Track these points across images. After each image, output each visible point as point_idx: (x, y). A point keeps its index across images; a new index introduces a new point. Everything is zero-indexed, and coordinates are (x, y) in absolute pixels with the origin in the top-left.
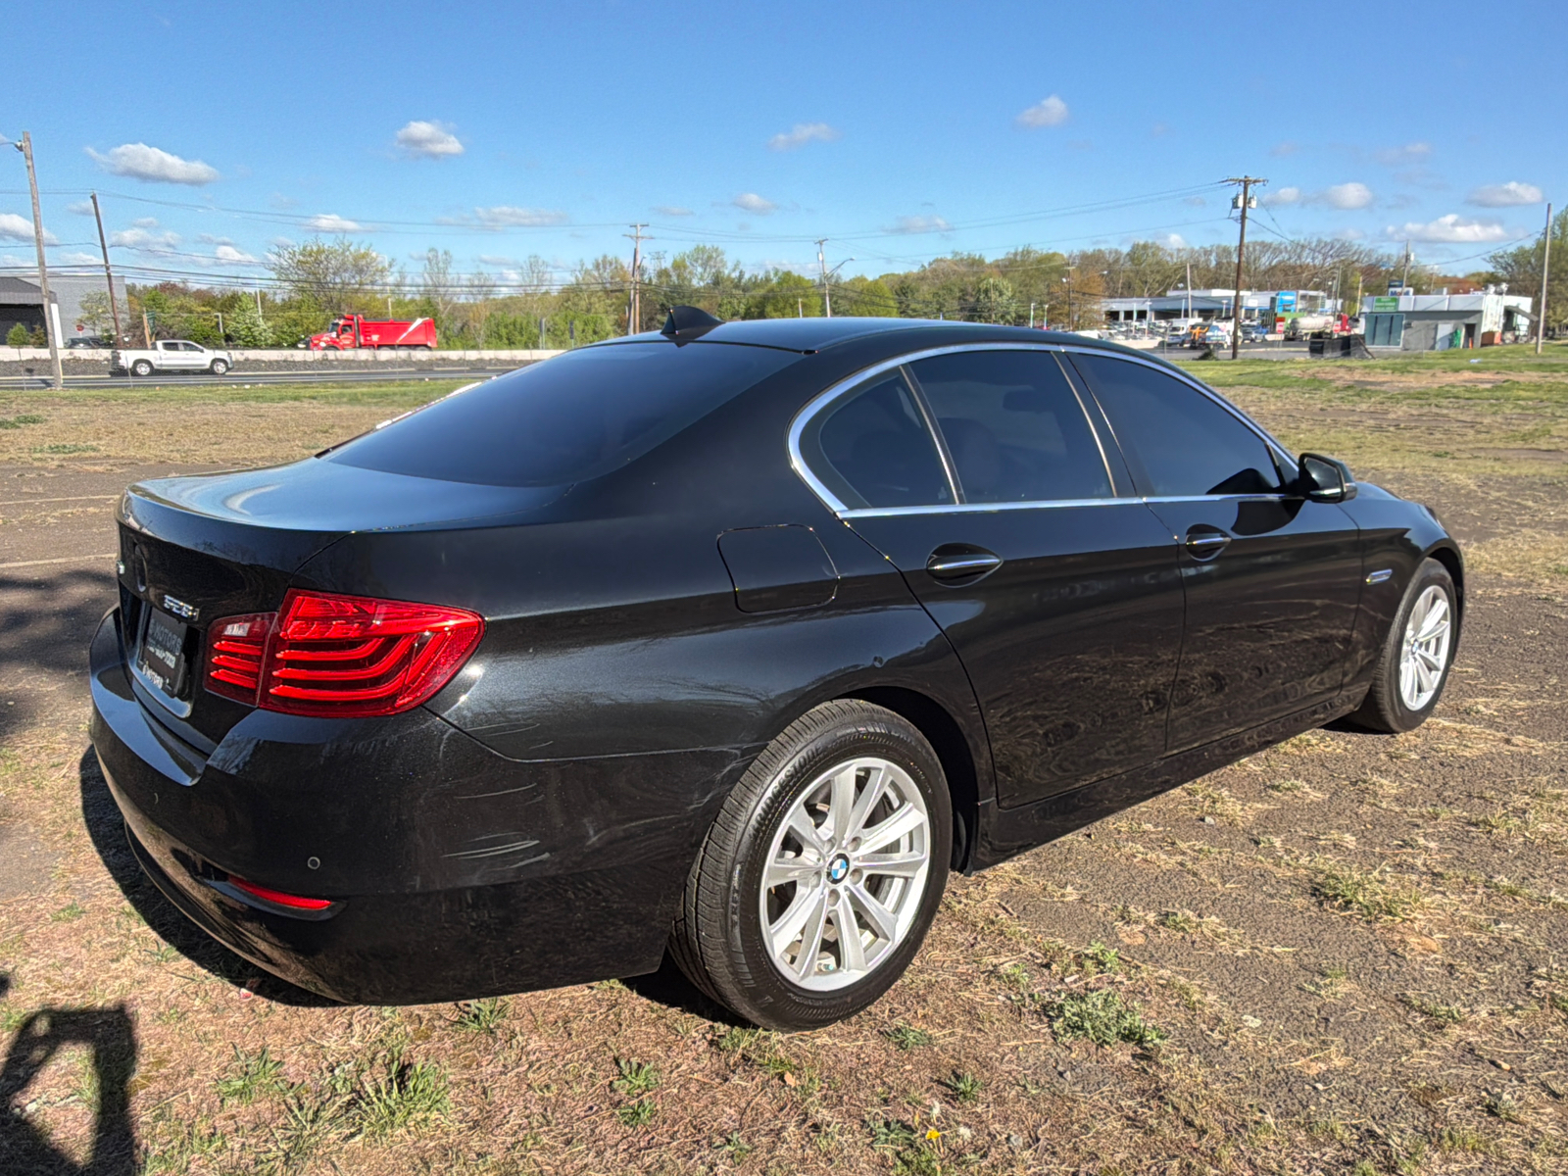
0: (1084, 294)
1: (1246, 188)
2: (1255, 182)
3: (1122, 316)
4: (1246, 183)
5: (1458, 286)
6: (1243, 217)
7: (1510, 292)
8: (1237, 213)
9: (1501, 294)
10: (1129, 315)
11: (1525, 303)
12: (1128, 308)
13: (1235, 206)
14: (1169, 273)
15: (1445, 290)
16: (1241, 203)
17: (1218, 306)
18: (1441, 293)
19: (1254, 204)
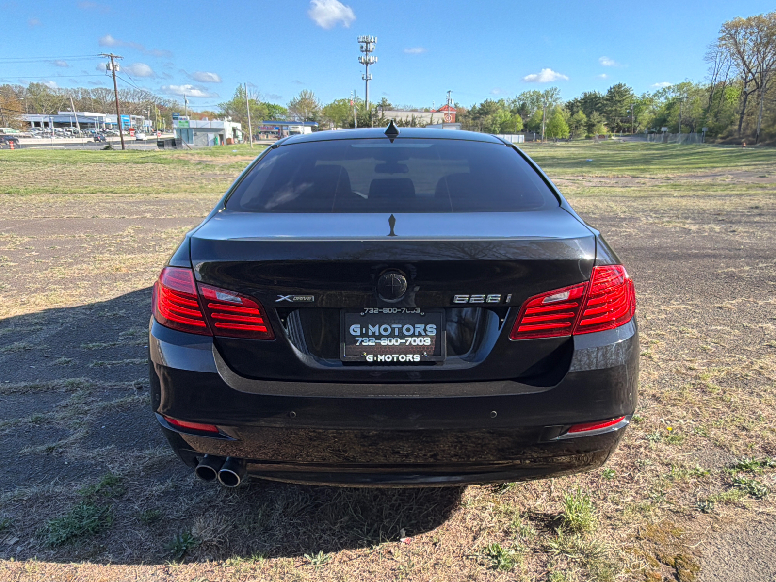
0: (10, 110)
1: (112, 60)
2: (116, 57)
3: (33, 125)
4: (112, 58)
5: (212, 116)
6: (114, 76)
7: (233, 120)
8: (110, 73)
9: (230, 121)
10: (37, 124)
11: (238, 126)
12: (37, 120)
13: (108, 69)
14: (56, 101)
15: (207, 118)
16: (111, 68)
17: (92, 121)
18: (205, 120)
19: (118, 69)
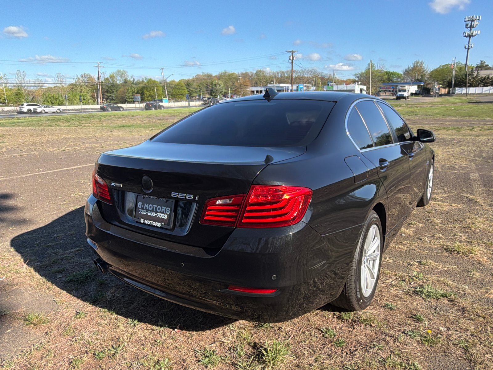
0: (245, 85)
1: (292, 54)
2: (295, 52)
3: (255, 92)
4: (292, 52)
5: (348, 82)
6: (292, 62)
7: (361, 84)
8: (290, 61)
9: (359, 85)
10: (257, 92)
11: (365, 87)
12: (257, 90)
13: (290, 59)
14: (268, 79)
15: (345, 84)
16: (291, 58)
17: (282, 89)
19: (295, 59)
